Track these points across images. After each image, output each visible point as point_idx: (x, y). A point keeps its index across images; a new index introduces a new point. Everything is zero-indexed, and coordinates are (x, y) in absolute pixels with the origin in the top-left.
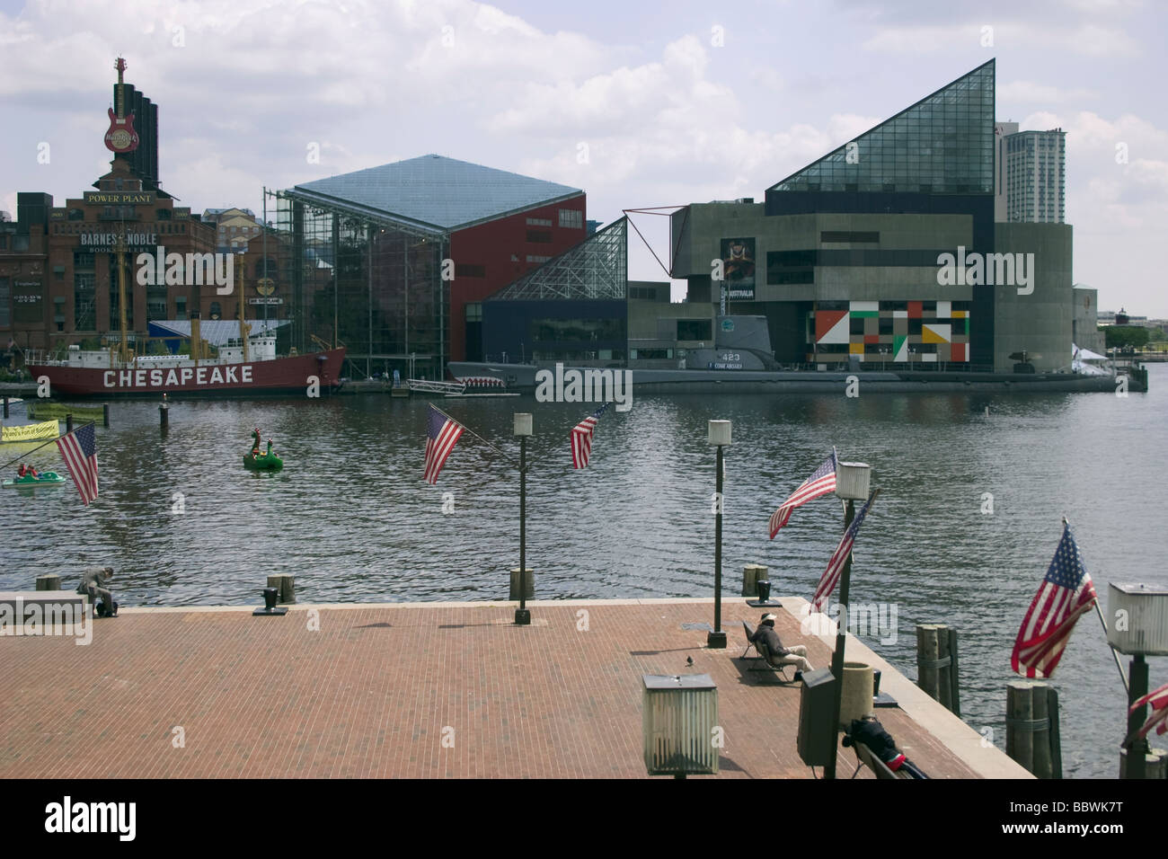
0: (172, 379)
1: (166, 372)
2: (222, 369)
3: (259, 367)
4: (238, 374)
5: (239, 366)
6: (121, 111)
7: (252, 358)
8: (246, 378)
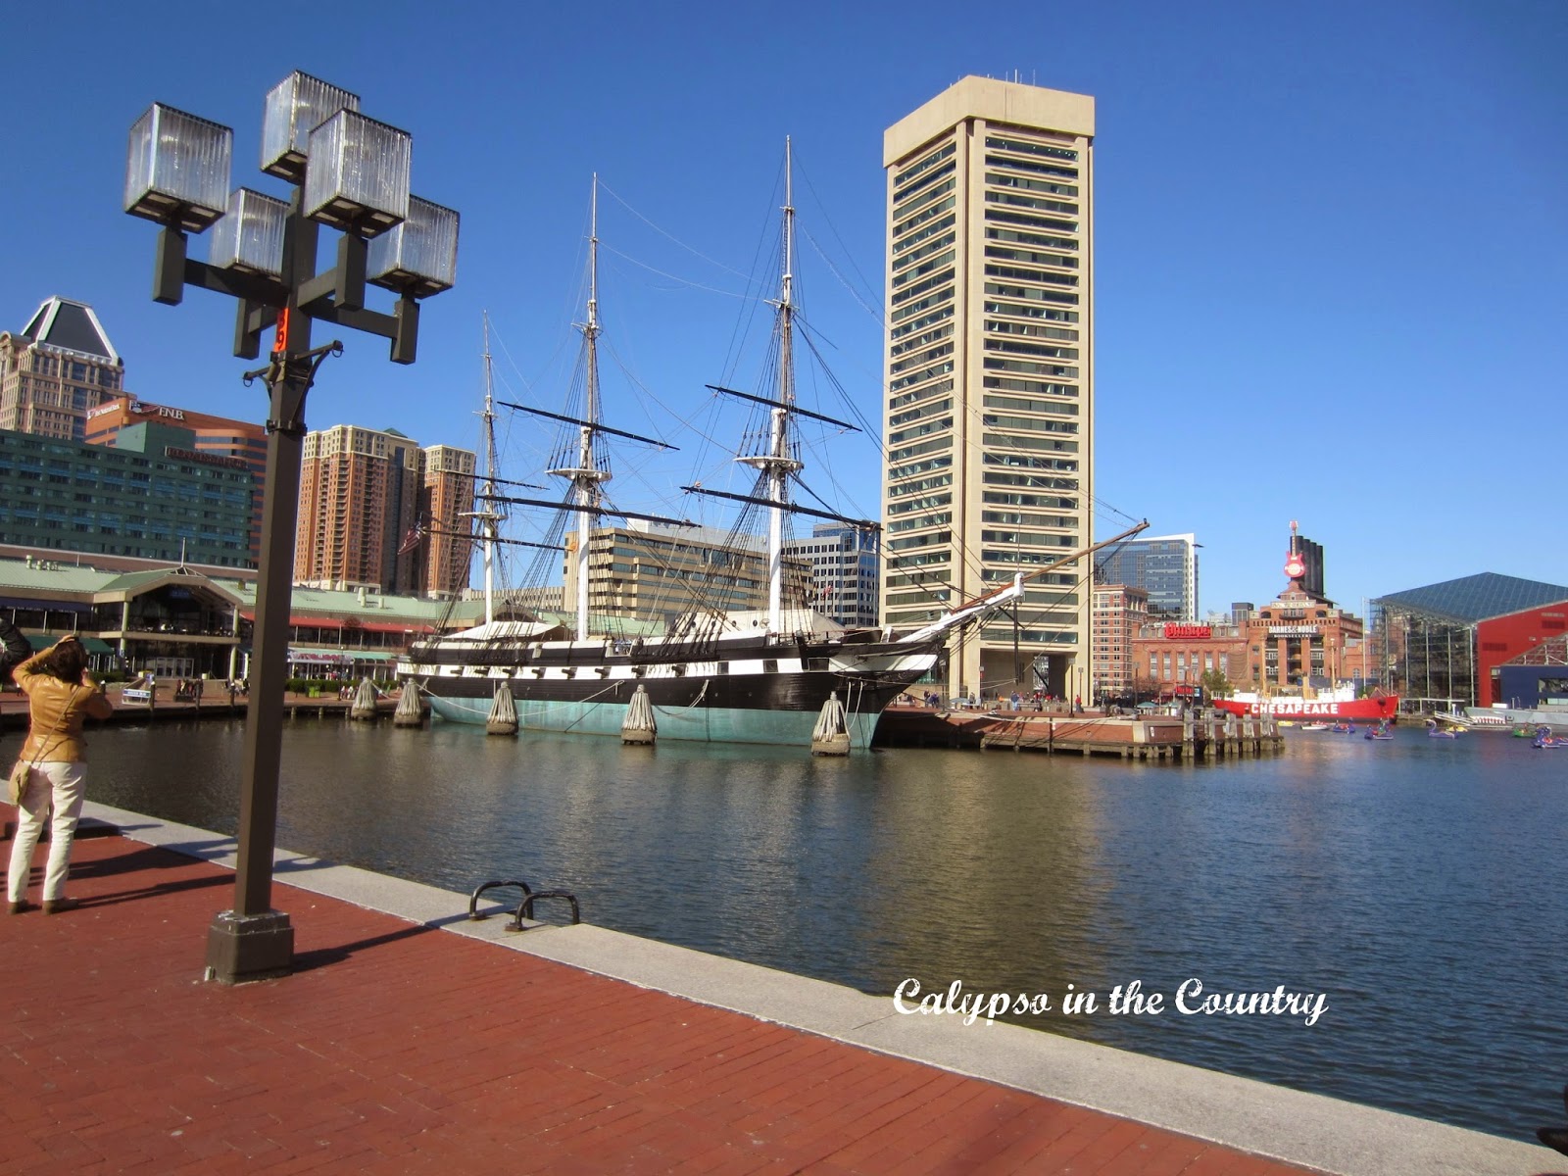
0: (1290, 710)
1: (1286, 706)
2: (1319, 705)
3: (1342, 706)
4: (1329, 708)
5: (1329, 705)
6: (1294, 552)
7: (1339, 700)
8: (1334, 711)
